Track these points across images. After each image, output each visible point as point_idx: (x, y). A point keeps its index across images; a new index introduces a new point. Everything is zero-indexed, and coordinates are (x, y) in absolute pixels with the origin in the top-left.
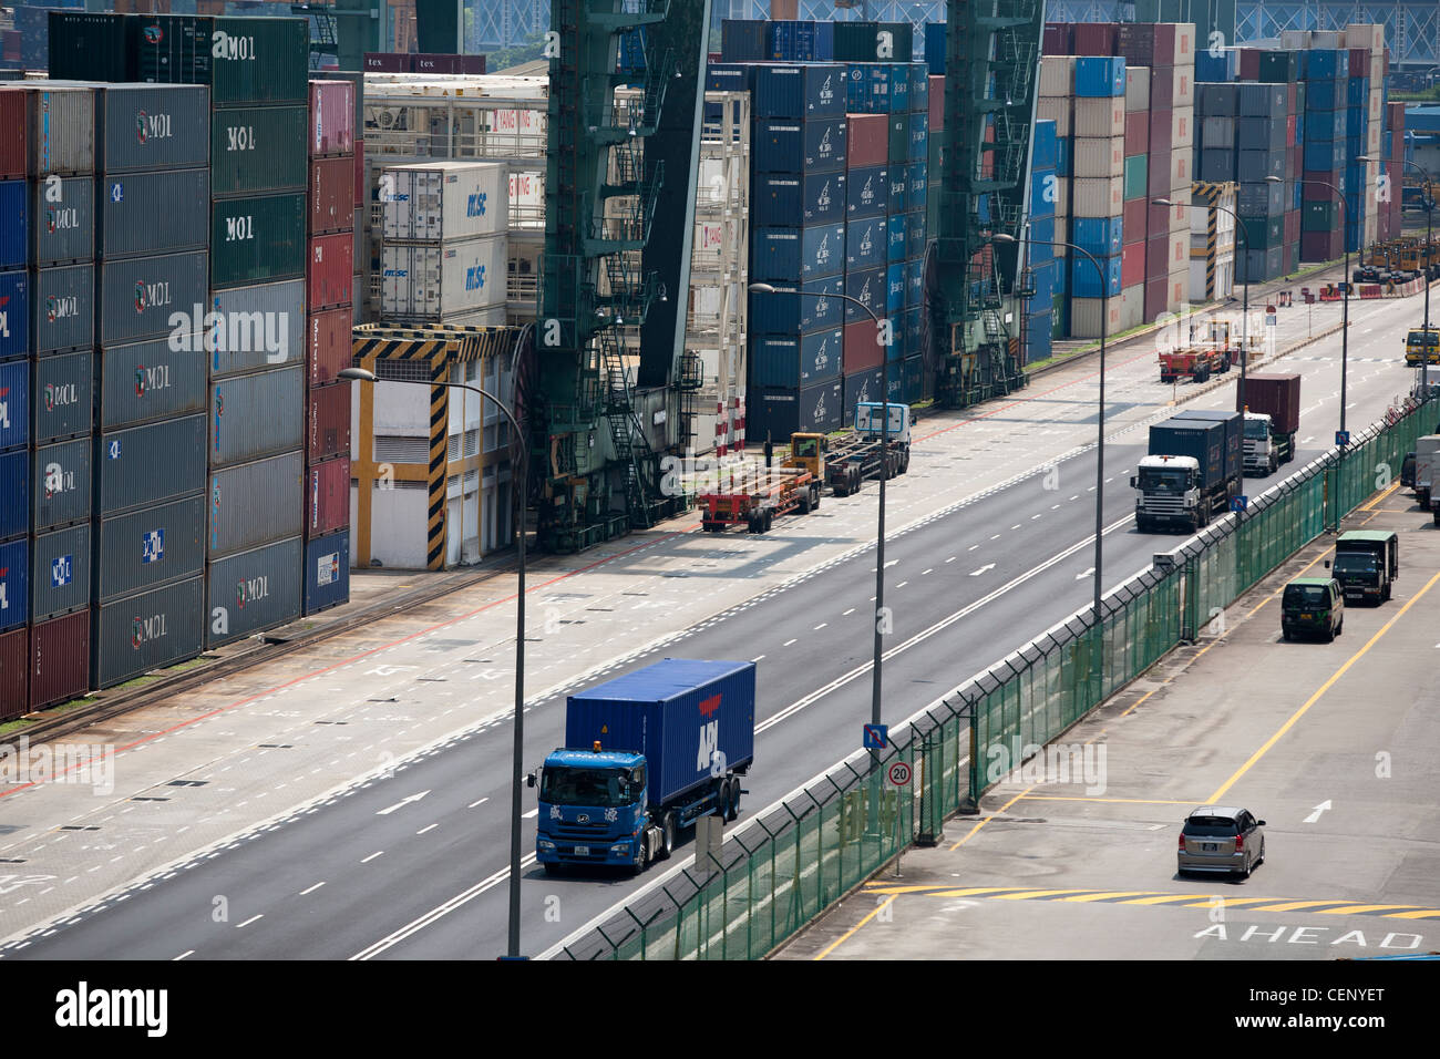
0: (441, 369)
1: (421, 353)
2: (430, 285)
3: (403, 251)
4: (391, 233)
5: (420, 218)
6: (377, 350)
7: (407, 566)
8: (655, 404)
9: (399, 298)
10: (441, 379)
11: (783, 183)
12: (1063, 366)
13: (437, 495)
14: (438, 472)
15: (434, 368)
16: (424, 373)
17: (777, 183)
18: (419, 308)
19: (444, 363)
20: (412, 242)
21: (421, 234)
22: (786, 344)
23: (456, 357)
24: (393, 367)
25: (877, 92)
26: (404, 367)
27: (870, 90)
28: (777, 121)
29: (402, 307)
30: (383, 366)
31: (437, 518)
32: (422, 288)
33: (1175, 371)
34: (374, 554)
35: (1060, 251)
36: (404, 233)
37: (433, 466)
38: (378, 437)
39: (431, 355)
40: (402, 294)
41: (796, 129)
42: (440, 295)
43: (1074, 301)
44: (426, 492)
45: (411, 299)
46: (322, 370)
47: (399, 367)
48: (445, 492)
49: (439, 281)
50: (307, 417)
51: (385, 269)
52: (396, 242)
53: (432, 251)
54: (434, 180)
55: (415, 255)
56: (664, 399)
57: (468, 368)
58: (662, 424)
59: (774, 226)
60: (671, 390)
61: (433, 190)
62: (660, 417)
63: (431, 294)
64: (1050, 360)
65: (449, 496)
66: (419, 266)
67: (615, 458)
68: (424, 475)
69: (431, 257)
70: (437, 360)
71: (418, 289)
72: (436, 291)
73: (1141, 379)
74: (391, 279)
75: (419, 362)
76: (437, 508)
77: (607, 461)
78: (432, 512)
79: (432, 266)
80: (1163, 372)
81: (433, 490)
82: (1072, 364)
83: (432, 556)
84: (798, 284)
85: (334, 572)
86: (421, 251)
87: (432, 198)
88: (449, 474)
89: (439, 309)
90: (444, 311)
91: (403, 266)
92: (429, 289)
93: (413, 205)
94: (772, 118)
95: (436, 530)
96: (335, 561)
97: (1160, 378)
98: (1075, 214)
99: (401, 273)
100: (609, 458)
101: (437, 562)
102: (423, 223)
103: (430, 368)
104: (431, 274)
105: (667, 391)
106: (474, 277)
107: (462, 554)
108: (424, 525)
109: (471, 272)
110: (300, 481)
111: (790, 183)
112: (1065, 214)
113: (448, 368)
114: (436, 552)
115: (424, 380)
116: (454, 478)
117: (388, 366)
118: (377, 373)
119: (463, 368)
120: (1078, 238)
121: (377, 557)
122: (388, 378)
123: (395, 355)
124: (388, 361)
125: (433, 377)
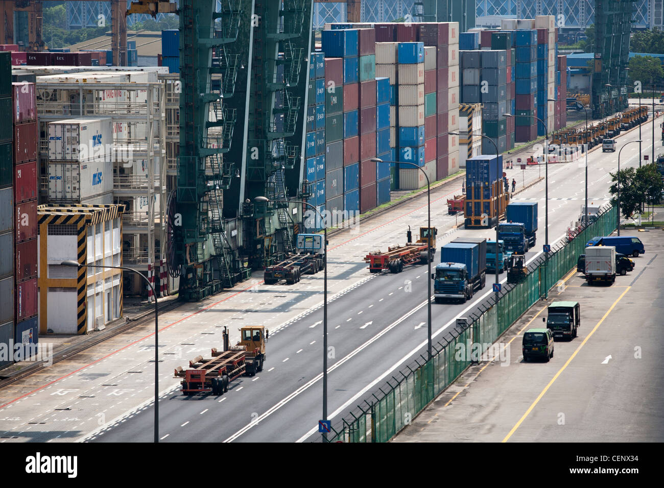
0: (83, 229)
1: (72, 221)
2: (74, 184)
3: (59, 167)
4: (52, 157)
5: (68, 149)
6: (48, 220)
7: (66, 332)
9: (58, 191)
10: (83, 233)
12: (397, 206)
13: (82, 295)
14: (82, 283)
15: (79, 229)
16: (74, 231)
18: (68, 196)
19: (84, 226)
20: (64, 162)
21: (68, 157)
23: (90, 223)
24: (57, 229)
26: (63, 229)
29: (59, 196)
30: (52, 228)
31: (82, 306)
32: (70, 186)
33: (456, 208)
34: (49, 326)
35: (392, 143)
36: (59, 157)
37: (80, 279)
38: (49, 265)
39: (77, 222)
40: (59, 188)
42: (79, 189)
43: (401, 171)
44: (76, 293)
45: (64, 191)
46: (22, 234)
47: (60, 229)
48: (86, 293)
49: (79, 182)
50: (15, 259)
51: (50, 176)
52: (56, 162)
53: (75, 166)
54: (75, 129)
55: (66, 169)
57: (96, 228)
61: (74, 134)
63: (75, 188)
64: (390, 203)
65: (88, 295)
66: (68, 174)
68: (75, 284)
69: (74, 169)
70: (80, 224)
71: (67, 186)
72: (77, 187)
73: (438, 213)
74: (53, 181)
75: (71, 226)
76: (82, 301)
78: (79, 303)
79: (75, 174)
80: (449, 209)
81: (79, 292)
82: (401, 205)
83: (79, 327)
85: (30, 339)
86: (68, 166)
87: (74, 138)
88: (88, 284)
89: (79, 196)
90: (82, 197)
91: (59, 174)
92: (73, 186)
93: (64, 142)
95: (82, 314)
96: (31, 333)
97: (448, 212)
98: (400, 125)
99: (59, 178)
101: (82, 330)
102: (69, 151)
103: (77, 228)
104: (75, 178)
106: (97, 179)
107: (96, 324)
108: (75, 310)
109: (95, 176)
110: (12, 293)
112: (395, 125)
113: (86, 229)
114: (82, 325)
115: (74, 234)
116: (91, 285)
117: (55, 228)
118: (49, 231)
119: (94, 227)
120: (402, 138)
121: (50, 328)
122: (55, 234)
123: (58, 222)
124: (55, 226)
125: (78, 233)
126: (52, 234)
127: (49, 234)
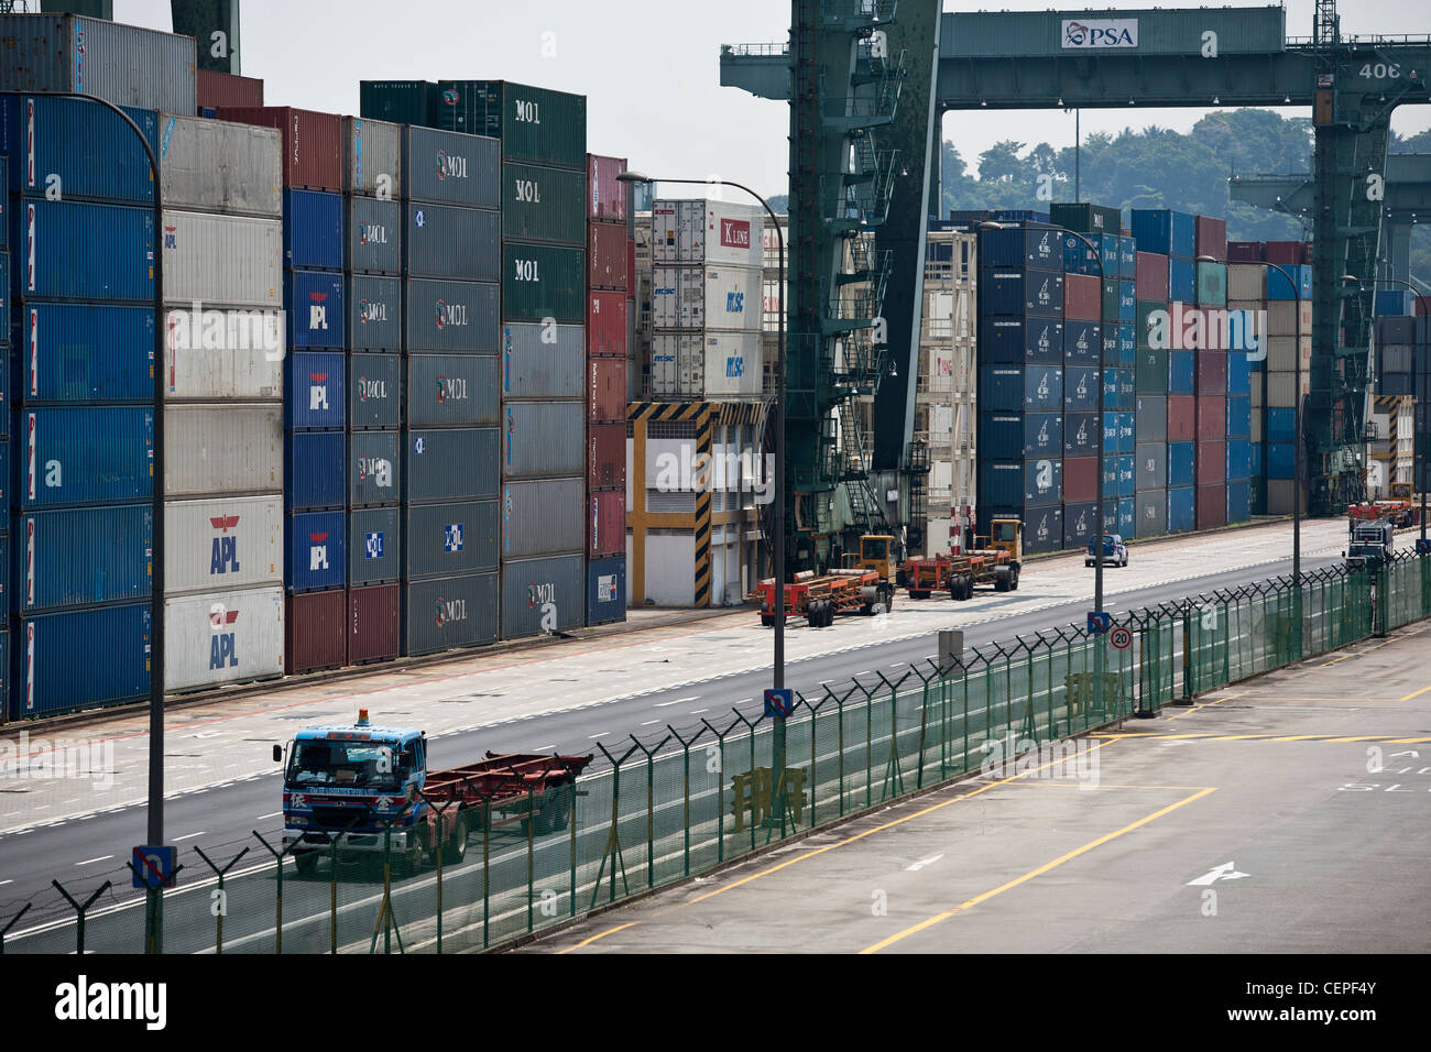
0: (704, 428)
1: (688, 414)
2: (694, 368)
3: (670, 339)
4: (659, 323)
5: (685, 310)
6: (648, 412)
7: (677, 604)
8: (888, 483)
9: (668, 380)
10: (706, 435)
11: (1006, 324)
13: (703, 540)
14: (703, 519)
15: (698, 428)
16: (690, 432)
17: (1002, 324)
18: (685, 389)
19: (708, 423)
20: (678, 331)
21: (686, 323)
22: (1011, 467)
23: (718, 418)
24: (663, 427)
25: (1089, 257)
26: (672, 427)
27: (1083, 256)
28: (1001, 269)
29: (670, 389)
30: (654, 427)
31: (703, 561)
32: (688, 372)
34: (648, 593)
35: (1256, 434)
36: (671, 323)
37: (699, 515)
38: (650, 490)
39: (696, 416)
40: (670, 377)
41: (1018, 276)
42: (703, 377)
43: (1269, 482)
44: (693, 538)
45: (678, 381)
46: (600, 409)
47: (667, 427)
48: (710, 539)
49: (703, 365)
50: (588, 449)
51: (654, 355)
52: (665, 331)
53: (696, 338)
54: (697, 276)
55: (681, 342)
56: (896, 480)
57: (728, 432)
58: (894, 502)
59: (999, 363)
60: (903, 473)
61: (696, 284)
62: (893, 495)
63: (696, 376)
65: (713, 543)
66: (685, 352)
67: (852, 523)
68: (692, 523)
69: (695, 343)
70: (702, 420)
71: (683, 372)
72: (700, 374)
74: (659, 364)
75: (686, 423)
76: (703, 552)
77: (846, 526)
78: (698, 555)
79: (696, 351)
81: (699, 536)
83: (699, 595)
84: (1021, 413)
85: (612, 591)
86: (685, 338)
87: (697, 291)
88: (713, 523)
89: (703, 390)
90: (707, 391)
91: (670, 353)
92: (694, 372)
93: (679, 298)
94: (996, 267)
95: (703, 572)
96: (613, 583)
98: (1269, 405)
99: (669, 359)
100: (848, 523)
101: (704, 600)
102: (688, 313)
103: (695, 427)
104: (695, 359)
105: (899, 474)
106: (735, 366)
107: (726, 595)
108: (690, 566)
109: (730, 361)
110: (582, 504)
111: (1012, 324)
112: (1260, 404)
113: (711, 428)
114: (703, 592)
115: (690, 437)
116: (718, 527)
117: (658, 427)
118: (649, 432)
119: (724, 430)
120: (1273, 426)
121: (651, 597)
122: (658, 437)
123: (665, 415)
124: (658, 422)
125: (698, 435)
126: (654, 437)
127: (649, 437)
